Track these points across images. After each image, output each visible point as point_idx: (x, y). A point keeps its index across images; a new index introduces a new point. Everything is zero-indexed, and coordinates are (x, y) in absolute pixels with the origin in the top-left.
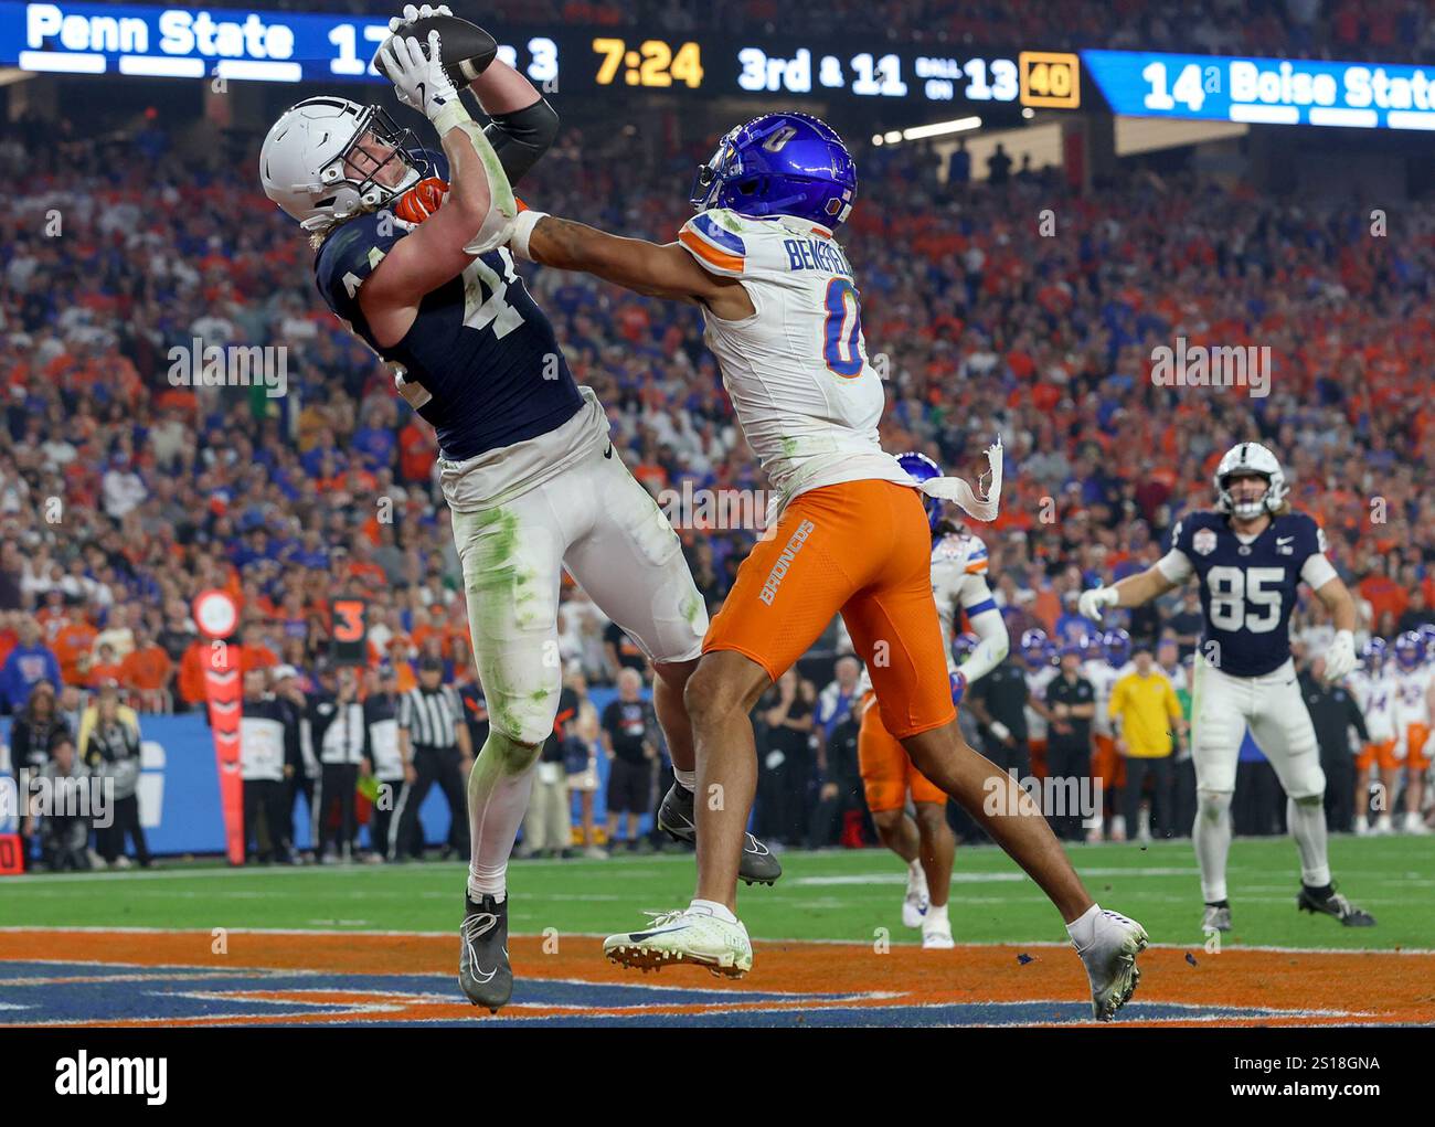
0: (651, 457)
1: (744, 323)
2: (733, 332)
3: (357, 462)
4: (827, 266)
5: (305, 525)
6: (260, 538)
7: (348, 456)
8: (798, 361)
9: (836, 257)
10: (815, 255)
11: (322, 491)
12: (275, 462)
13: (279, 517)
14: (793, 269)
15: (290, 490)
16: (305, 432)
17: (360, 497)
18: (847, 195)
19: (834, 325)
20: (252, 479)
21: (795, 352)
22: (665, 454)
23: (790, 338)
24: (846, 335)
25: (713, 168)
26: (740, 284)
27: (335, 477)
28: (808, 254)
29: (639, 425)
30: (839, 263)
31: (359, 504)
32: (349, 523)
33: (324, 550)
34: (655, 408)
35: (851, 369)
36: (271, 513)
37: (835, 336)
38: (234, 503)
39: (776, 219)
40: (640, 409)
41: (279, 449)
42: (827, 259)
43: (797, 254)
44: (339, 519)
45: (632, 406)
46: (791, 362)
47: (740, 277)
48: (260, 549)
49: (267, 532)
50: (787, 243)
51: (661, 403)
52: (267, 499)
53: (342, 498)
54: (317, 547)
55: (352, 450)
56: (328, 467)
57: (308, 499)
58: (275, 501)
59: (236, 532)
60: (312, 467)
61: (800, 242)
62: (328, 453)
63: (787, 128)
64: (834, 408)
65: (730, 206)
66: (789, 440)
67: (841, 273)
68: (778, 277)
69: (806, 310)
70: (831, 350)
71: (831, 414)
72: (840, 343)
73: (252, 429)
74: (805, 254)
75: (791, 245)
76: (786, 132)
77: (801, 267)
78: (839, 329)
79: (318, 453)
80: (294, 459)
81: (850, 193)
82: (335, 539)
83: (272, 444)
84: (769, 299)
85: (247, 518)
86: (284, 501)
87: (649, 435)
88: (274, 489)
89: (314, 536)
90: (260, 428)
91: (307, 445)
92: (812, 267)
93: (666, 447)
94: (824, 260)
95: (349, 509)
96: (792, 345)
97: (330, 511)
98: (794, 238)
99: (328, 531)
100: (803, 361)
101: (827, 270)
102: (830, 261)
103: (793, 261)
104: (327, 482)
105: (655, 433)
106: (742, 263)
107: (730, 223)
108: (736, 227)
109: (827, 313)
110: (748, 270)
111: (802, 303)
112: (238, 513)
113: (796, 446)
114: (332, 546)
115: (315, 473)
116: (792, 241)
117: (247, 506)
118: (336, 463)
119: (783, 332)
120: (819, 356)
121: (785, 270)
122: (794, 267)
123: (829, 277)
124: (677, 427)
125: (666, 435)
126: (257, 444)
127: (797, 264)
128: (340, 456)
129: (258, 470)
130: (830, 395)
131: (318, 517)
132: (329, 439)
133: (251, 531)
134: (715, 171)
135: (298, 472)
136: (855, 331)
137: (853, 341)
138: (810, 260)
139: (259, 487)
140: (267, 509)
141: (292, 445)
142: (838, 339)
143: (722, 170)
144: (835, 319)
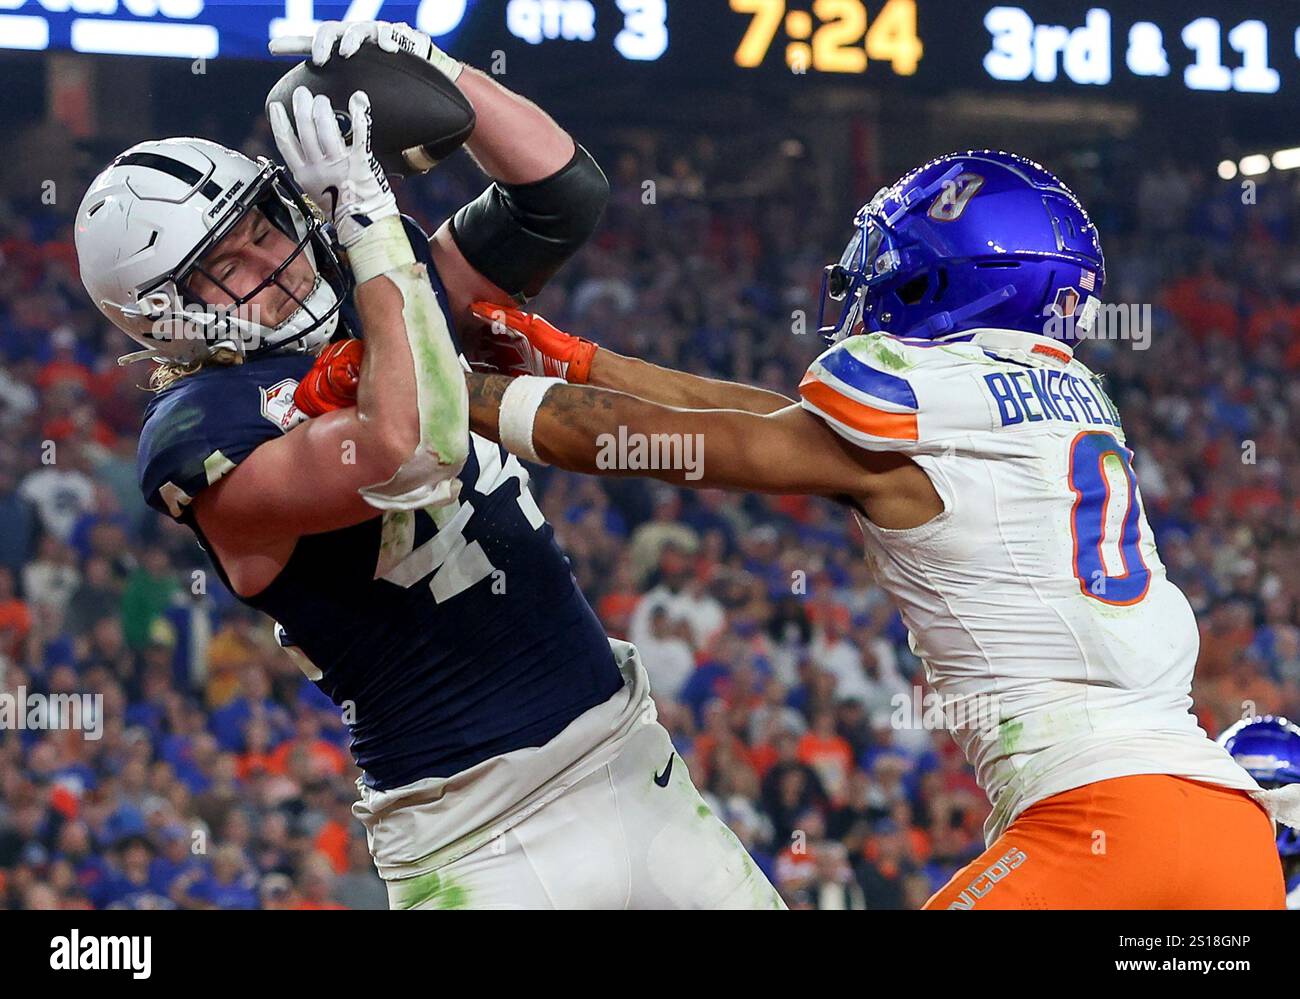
0: (826, 722)
1: (926, 530)
2: (908, 549)
3: (310, 726)
4: (1067, 411)
5: (217, 836)
6: (138, 857)
7: (293, 715)
8: (1029, 585)
9: (1085, 394)
10: (1042, 396)
11: (248, 777)
12: (165, 725)
13: (173, 822)
14: (1004, 424)
15: (192, 773)
16: (219, 671)
17: (314, 787)
18: (1088, 281)
19: (1091, 515)
20: (127, 755)
21: (1020, 570)
22: (851, 717)
23: (1010, 548)
24: (1113, 529)
25: (847, 267)
26: (914, 464)
27: (269, 750)
28: (1029, 395)
29: (804, 666)
30: (1092, 405)
31: (311, 798)
32: (294, 832)
33: (250, 879)
34: (832, 637)
35: (1129, 589)
36: (158, 813)
37: (1094, 534)
38: (94, 795)
39: (968, 338)
40: (806, 638)
41: (173, 702)
42: (1068, 399)
43: (1009, 396)
44: (276, 826)
45: (792, 632)
46: (1013, 589)
47: (914, 449)
48: (137, 876)
49: (151, 847)
50: (989, 379)
51: (842, 626)
52: (149, 788)
53: (282, 789)
54: (238, 876)
55: (302, 705)
56: (258, 733)
57: (224, 790)
58: (163, 793)
59: (96, 847)
60: (230, 734)
61: (1013, 376)
62: (258, 710)
63: (966, 177)
64: (1098, 661)
65: (884, 327)
66: (1010, 723)
67: (1097, 421)
68: (981, 441)
69: (1035, 494)
70: (1086, 558)
71: (1091, 673)
72: (1104, 547)
73: (126, 666)
74: (1024, 396)
75: (997, 382)
76: (965, 184)
77: (1018, 419)
78: (1100, 522)
79: (241, 709)
80: (198, 720)
81: (1092, 275)
82: (270, 859)
83: (161, 692)
84: (963, 482)
85: (115, 822)
86: (181, 792)
87: (823, 683)
88: (163, 773)
89: (232, 854)
90: (140, 665)
91: (223, 695)
92: (1038, 418)
93: (852, 704)
94: (1062, 403)
95: (294, 808)
96: (1014, 559)
97: (262, 810)
98: (1004, 368)
99: (256, 846)
100: (1040, 586)
101: (1067, 418)
102: (1074, 404)
103: (1003, 410)
104: (256, 761)
105: (832, 679)
106: (915, 424)
107: (886, 356)
108: (897, 362)
109: (1074, 496)
110: (927, 435)
111: (1026, 483)
112: (100, 813)
113: (1021, 733)
114: (263, 872)
115: (238, 745)
116: (999, 376)
117: (116, 801)
118: (273, 725)
119: (999, 538)
120: (1066, 571)
121: (991, 428)
122: (1007, 421)
123: (1072, 431)
124: (871, 670)
125: (851, 683)
126: (134, 692)
127: (1012, 414)
128: (280, 716)
129: (136, 737)
130: (1086, 639)
131: (239, 822)
132: (260, 685)
133: (123, 846)
134: (850, 273)
135: (205, 743)
136: (1131, 519)
137: (1129, 540)
138: (1035, 405)
139: (136, 769)
140: (151, 805)
141: (196, 696)
142: (1098, 540)
143: (864, 269)
144: (1090, 504)
